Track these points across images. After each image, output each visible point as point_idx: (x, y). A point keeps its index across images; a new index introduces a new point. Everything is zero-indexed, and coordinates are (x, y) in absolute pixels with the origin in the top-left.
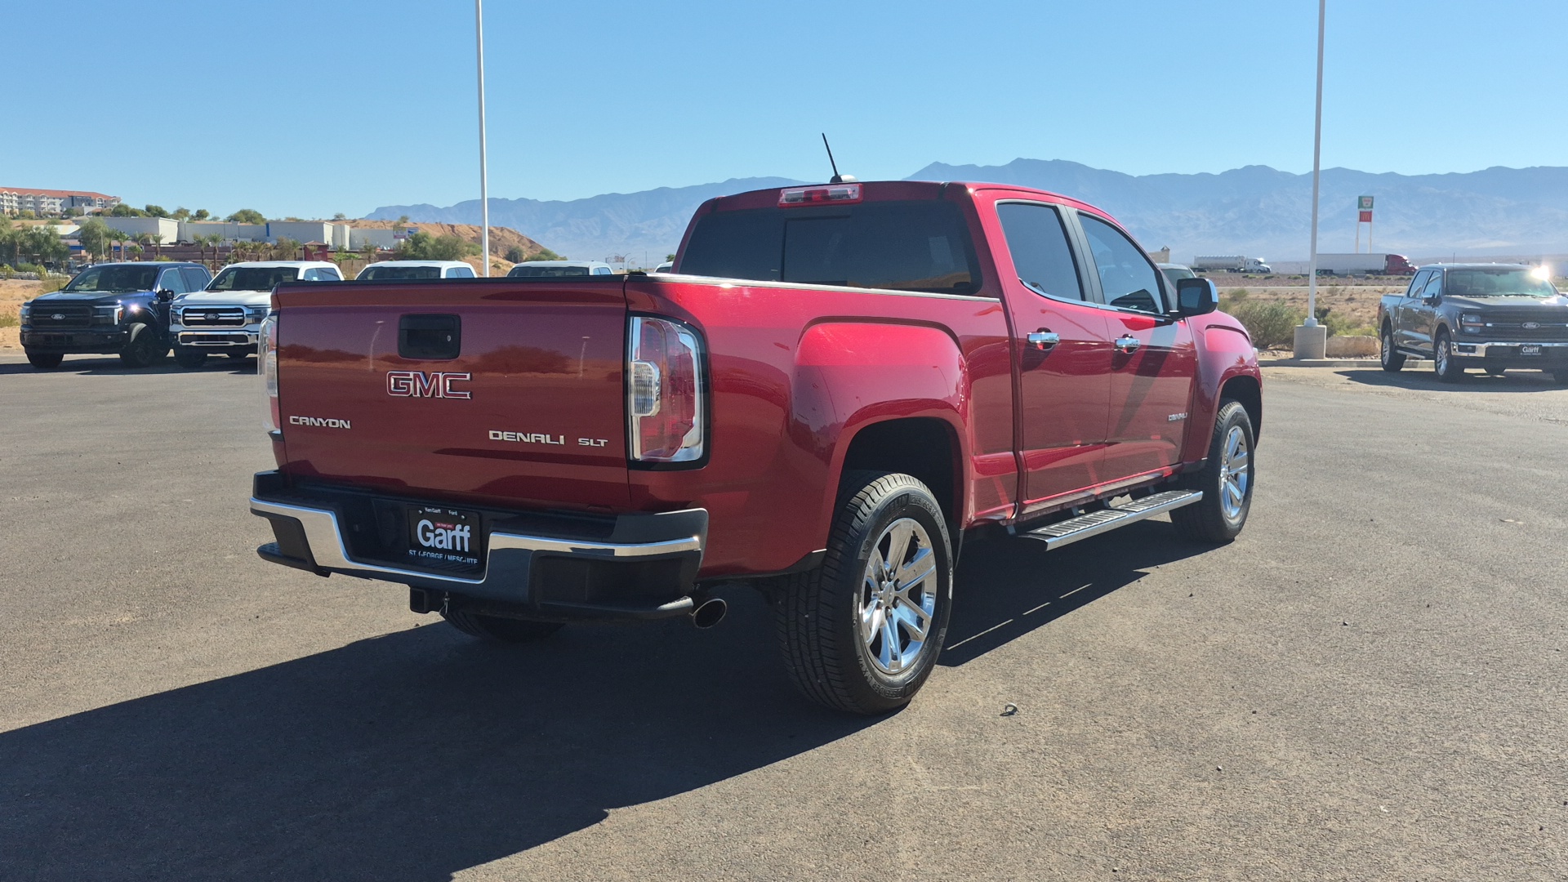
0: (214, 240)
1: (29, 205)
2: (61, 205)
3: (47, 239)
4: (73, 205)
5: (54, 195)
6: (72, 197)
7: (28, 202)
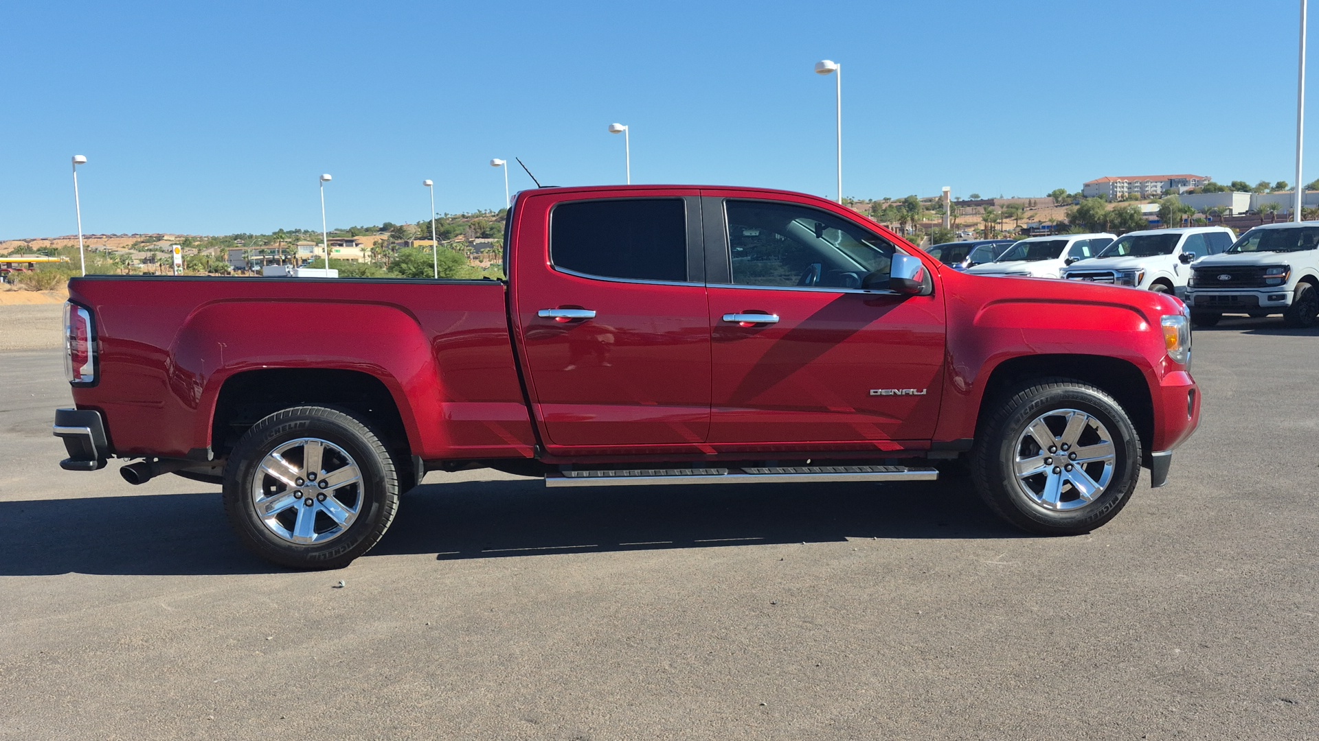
0: (1274, 208)
1: (1136, 189)
2: (1161, 187)
3: (1132, 216)
4: (1171, 187)
5: (1156, 179)
6: (1171, 180)
7: (1136, 187)
